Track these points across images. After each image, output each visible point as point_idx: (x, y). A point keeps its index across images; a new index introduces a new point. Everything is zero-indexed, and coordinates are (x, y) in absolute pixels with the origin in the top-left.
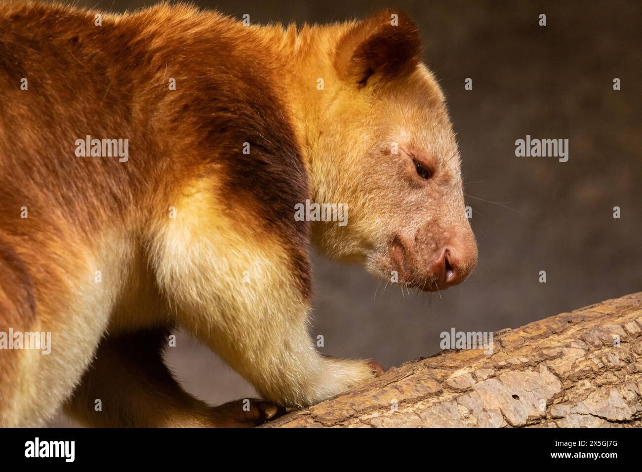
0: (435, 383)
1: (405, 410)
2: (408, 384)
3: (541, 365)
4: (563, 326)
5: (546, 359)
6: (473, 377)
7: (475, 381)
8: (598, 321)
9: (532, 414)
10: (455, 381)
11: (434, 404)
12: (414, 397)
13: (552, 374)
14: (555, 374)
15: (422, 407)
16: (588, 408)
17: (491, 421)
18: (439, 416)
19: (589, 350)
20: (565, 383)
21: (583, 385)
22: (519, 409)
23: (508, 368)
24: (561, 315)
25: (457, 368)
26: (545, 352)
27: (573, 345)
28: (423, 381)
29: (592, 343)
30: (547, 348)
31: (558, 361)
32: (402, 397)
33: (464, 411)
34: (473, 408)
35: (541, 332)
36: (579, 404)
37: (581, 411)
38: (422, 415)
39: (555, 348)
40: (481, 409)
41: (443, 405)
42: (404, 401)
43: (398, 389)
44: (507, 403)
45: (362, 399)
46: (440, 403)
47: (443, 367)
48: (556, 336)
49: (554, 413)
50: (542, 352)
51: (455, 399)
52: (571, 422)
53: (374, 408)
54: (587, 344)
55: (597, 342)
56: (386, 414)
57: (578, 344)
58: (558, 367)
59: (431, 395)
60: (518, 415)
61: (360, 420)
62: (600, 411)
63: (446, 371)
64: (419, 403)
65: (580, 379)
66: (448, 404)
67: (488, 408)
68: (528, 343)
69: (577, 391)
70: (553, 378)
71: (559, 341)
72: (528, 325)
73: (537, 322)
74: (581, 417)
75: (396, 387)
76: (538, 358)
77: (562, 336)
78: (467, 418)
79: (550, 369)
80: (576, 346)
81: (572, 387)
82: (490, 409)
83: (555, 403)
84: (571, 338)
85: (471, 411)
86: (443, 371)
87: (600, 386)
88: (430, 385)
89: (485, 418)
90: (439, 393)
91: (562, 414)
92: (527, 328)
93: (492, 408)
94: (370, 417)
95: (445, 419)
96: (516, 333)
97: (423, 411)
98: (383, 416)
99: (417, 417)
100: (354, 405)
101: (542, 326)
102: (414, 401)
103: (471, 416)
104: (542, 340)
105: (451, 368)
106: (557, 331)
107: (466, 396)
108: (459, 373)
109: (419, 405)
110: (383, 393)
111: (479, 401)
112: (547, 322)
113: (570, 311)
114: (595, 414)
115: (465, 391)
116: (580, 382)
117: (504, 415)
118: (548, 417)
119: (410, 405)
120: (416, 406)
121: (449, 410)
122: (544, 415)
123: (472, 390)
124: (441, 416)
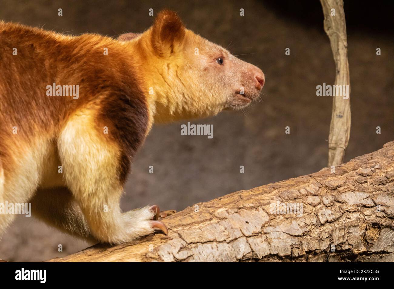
0: (209, 214)
1: (194, 227)
2: (196, 215)
3: (259, 208)
4: (270, 190)
5: (262, 205)
6: (227, 212)
7: (228, 214)
8: (287, 188)
9: (255, 231)
10: (218, 214)
11: (208, 224)
12: (199, 221)
13: (264, 212)
14: (266, 212)
15: (202, 226)
16: (281, 229)
17: (235, 233)
18: (210, 230)
19: (282, 201)
20: (271, 217)
21: (279, 218)
22: (248, 228)
23: (244, 208)
24: (269, 184)
25: (219, 208)
26: (261, 201)
27: (275, 199)
28: (203, 214)
29: (284, 198)
30: (262, 200)
31: (268, 206)
32: (193, 221)
33: (222, 228)
34: (226, 227)
35: (260, 192)
36: (277, 227)
37: (278, 230)
38: (202, 230)
39: (266, 200)
40: (231, 227)
41: (213, 225)
42: (194, 223)
43: (191, 217)
44: (243, 225)
45: (174, 221)
46: (211, 224)
47: (213, 207)
48: (267, 194)
49: (265, 231)
50: (260, 202)
51: (218, 222)
52: (273, 236)
53: (180, 225)
54: (281, 198)
55: (286, 198)
56: (185, 228)
57: (277, 198)
58: (268, 209)
59: (206, 220)
60: (248, 231)
61: (173, 231)
62: (287, 231)
63: (214, 209)
64: (201, 224)
65: (278, 215)
66: (215, 225)
67: (234, 227)
68: (253, 197)
69: (276, 221)
70: (265, 214)
71: (268, 197)
72: (253, 189)
73: (258, 187)
74: (278, 233)
75: (190, 216)
76: (258, 205)
77: (270, 195)
78: (224, 231)
79: (263, 210)
80: (276, 199)
81: (274, 219)
82: (235, 228)
83: (266, 226)
84: (274, 196)
85: (226, 229)
86: (213, 209)
87: (287, 219)
88: (206, 216)
89: (232, 232)
90: (211, 219)
91: (269, 231)
92: (253, 190)
93: (236, 227)
94: (178, 229)
95: (213, 232)
96: (248, 192)
97: (203, 227)
98: (184, 229)
99: (200, 230)
100: (170, 223)
101: (260, 189)
102: (199, 223)
103: (225, 231)
104: (260, 196)
105: (217, 208)
106: (267, 192)
107: (223, 221)
108: (220, 210)
109: (201, 225)
110: (184, 218)
111: (230, 224)
112: (263, 187)
113: (274, 183)
114: (285, 232)
115: (223, 219)
116: (278, 216)
117: (241, 231)
118: (262, 232)
119: (197, 224)
120: (200, 225)
121: (215, 228)
122: (260, 231)
123: (226, 219)
124: (212, 230)
